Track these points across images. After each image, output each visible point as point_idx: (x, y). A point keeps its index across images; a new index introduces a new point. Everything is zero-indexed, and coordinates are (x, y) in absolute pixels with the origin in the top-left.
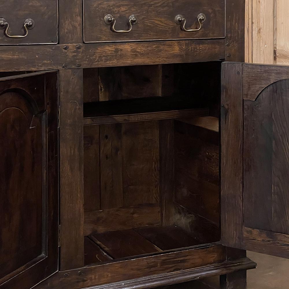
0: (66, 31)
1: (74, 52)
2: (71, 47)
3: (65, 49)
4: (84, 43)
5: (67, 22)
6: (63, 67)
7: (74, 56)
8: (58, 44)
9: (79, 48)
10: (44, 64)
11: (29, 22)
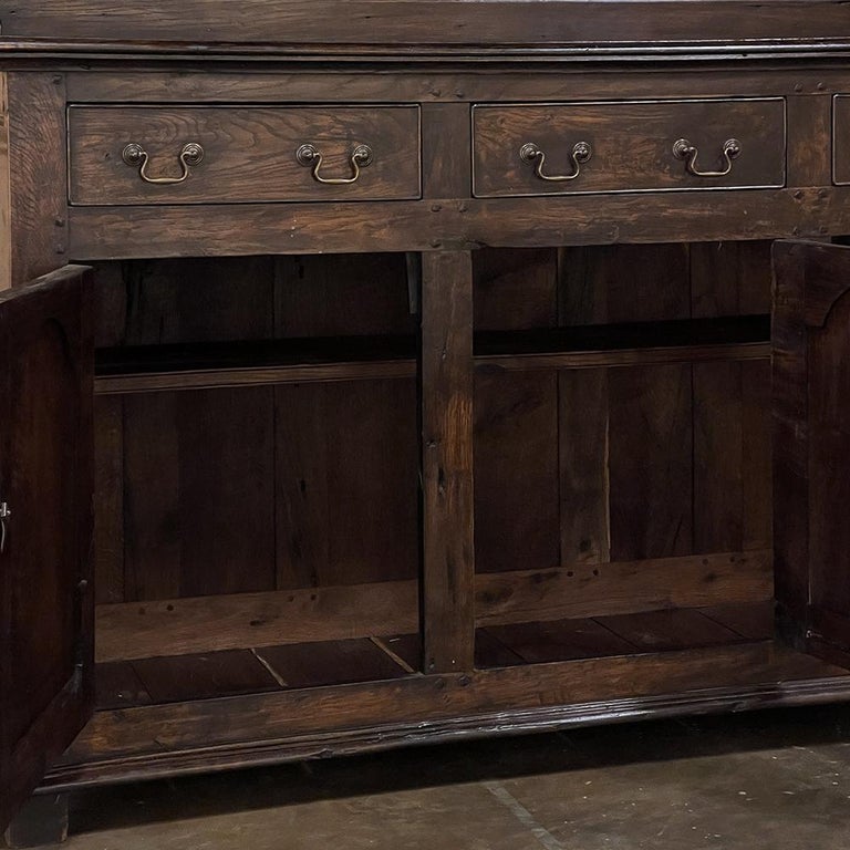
0: (800, 161)
1: (815, 203)
2: (808, 194)
3: (798, 197)
4: (834, 185)
5: (802, 144)
6: (795, 233)
7: (813, 212)
8: (785, 187)
9: (824, 195)
10: (759, 228)
11: (731, 145)
